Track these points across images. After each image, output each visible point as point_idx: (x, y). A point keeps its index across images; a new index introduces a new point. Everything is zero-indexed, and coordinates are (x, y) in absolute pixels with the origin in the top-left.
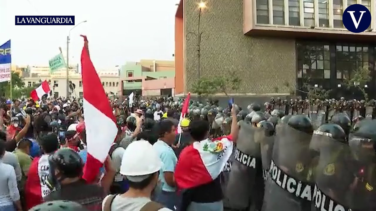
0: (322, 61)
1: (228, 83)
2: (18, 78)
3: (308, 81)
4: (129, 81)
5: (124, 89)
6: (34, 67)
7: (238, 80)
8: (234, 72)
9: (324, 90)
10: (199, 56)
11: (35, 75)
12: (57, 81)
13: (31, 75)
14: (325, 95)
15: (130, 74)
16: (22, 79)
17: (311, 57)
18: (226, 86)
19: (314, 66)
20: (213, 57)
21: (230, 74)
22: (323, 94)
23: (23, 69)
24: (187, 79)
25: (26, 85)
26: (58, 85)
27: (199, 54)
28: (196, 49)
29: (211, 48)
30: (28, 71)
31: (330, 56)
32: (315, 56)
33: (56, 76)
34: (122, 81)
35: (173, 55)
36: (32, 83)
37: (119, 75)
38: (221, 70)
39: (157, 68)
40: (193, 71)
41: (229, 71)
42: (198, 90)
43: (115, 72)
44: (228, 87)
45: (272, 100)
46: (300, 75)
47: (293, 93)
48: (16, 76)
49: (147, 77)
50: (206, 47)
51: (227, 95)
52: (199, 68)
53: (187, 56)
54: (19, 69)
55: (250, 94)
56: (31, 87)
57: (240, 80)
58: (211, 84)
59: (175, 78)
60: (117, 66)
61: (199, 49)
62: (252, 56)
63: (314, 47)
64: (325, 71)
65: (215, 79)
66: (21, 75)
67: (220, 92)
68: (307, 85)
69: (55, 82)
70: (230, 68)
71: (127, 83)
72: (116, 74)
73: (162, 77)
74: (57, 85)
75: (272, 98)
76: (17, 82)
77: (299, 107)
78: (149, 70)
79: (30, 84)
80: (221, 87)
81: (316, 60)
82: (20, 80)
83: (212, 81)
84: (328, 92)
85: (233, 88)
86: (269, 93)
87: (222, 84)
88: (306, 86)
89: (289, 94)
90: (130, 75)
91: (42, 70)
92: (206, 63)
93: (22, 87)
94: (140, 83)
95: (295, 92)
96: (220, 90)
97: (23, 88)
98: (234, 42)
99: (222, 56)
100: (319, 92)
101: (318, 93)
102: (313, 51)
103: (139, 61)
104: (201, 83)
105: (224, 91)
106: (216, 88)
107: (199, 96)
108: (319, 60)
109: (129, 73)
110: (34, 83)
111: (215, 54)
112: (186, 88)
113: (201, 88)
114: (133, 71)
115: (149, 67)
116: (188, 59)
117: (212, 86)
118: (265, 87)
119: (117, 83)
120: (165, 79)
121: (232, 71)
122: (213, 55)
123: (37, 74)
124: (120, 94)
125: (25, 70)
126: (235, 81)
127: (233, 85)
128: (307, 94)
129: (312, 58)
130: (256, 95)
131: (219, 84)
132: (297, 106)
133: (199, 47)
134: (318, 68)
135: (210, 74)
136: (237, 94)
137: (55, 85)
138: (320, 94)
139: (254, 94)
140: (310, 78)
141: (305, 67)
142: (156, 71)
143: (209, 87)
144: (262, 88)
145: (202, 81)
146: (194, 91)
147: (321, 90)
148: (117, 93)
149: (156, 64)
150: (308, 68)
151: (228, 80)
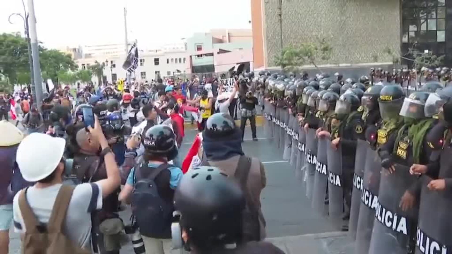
0: (435, 20)
1: (317, 52)
2: (71, 60)
3: (414, 45)
4: (198, 56)
5: (193, 65)
6: (86, 46)
7: (329, 49)
8: (323, 40)
9: (435, 56)
10: (281, 22)
11: (88, 56)
12: (114, 61)
13: (83, 56)
14: (436, 62)
15: (199, 47)
16: (75, 61)
17: (421, 15)
18: (315, 55)
19: (423, 27)
20: (298, 22)
21: (319, 41)
22: (434, 61)
23: (75, 50)
24: (268, 50)
25: (80, 68)
26: (116, 66)
27: (280, 20)
28: (276, 14)
29: (295, 10)
30: (80, 51)
31: (446, 12)
32: (425, 14)
33: (112, 56)
34: (191, 56)
35: (250, 22)
36: (86, 66)
37: (186, 49)
38: (309, 37)
39: (231, 38)
40: (275, 41)
41: (317, 38)
42: (282, 62)
43: (181, 46)
44: (318, 56)
45: (372, 71)
46: (405, 40)
47: (397, 61)
48: (68, 58)
49: (220, 50)
50: (289, 11)
51: (316, 66)
52: (281, 36)
53: (267, 22)
54: (70, 50)
55: (344, 65)
56: (85, 70)
57: (331, 49)
58: (297, 54)
59: (253, 49)
60: (183, 39)
61: (280, 13)
62: (345, 18)
63: (424, 2)
64: (438, 32)
65: (302, 47)
66: (73, 57)
67: (308, 64)
68: (413, 51)
69: (112, 62)
70: (319, 34)
71: (196, 58)
72: (182, 48)
73: (237, 49)
74: (114, 66)
75: (371, 69)
76: (69, 65)
77: (403, 78)
78: (221, 41)
79: (83, 66)
80: (309, 57)
81: (426, 20)
82: (73, 62)
83: (298, 50)
84: (439, 58)
85: (323, 58)
86: (367, 62)
87: (309, 54)
88: (411, 52)
89: (391, 63)
90: (199, 49)
91: (96, 50)
92: (290, 30)
93: (75, 70)
94: (212, 57)
95: (399, 60)
96: (307, 61)
97: (77, 71)
98: (323, 2)
99: (308, 20)
100: (429, 59)
101: (427, 60)
102: (424, 8)
103: (208, 31)
104: (286, 53)
105: (312, 62)
106: (303, 59)
107: (283, 69)
108: (431, 18)
109: (197, 46)
110: (88, 65)
111: (300, 18)
112: (267, 61)
113: (286, 59)
114: (203, 43)
115: (221, 38)
116: (267, 26)
117: (298, 56)
118: (362, 56)
119: (184, 59)
120: (241, 51)
121: (321, 38)
122: (298, 20)
123: (90, 54)
124: (189, 71)
125: (77, 50)
126: (325, 49)
127: (323, 54)
128: (413, 61)
129: (422, 17)
130: (351, 66)
131: (306, 55)
132: (401, 77)
133: (280, 11)
134: (429, 29)
135: (295, 43)
136: (328, 66)
137: (112, 65)
138: (429, 62)
139: (349, 65)
140: (416, 42)
141: (412, 28)
142: (229, 42)
143: (294, 58)
144: (359, 57)
145: (286, 51)
146: (277, 64)
147: (430, 56)
148: (184, 71)
149: (229, 34)
150: (416, 29)
151: (316, 49)
